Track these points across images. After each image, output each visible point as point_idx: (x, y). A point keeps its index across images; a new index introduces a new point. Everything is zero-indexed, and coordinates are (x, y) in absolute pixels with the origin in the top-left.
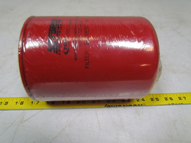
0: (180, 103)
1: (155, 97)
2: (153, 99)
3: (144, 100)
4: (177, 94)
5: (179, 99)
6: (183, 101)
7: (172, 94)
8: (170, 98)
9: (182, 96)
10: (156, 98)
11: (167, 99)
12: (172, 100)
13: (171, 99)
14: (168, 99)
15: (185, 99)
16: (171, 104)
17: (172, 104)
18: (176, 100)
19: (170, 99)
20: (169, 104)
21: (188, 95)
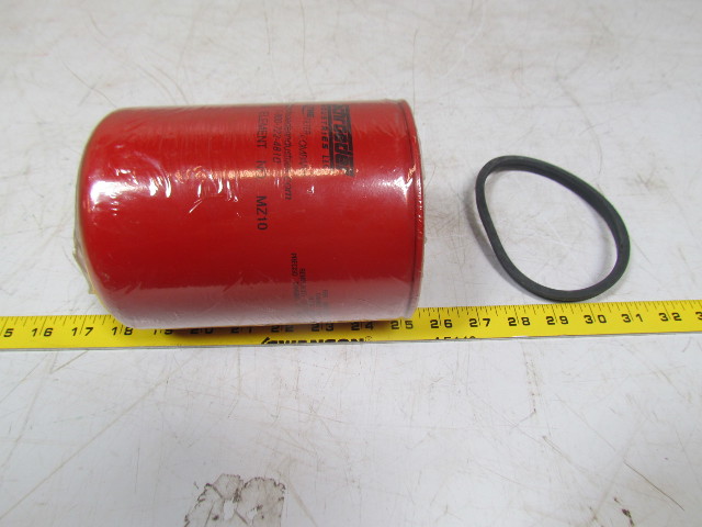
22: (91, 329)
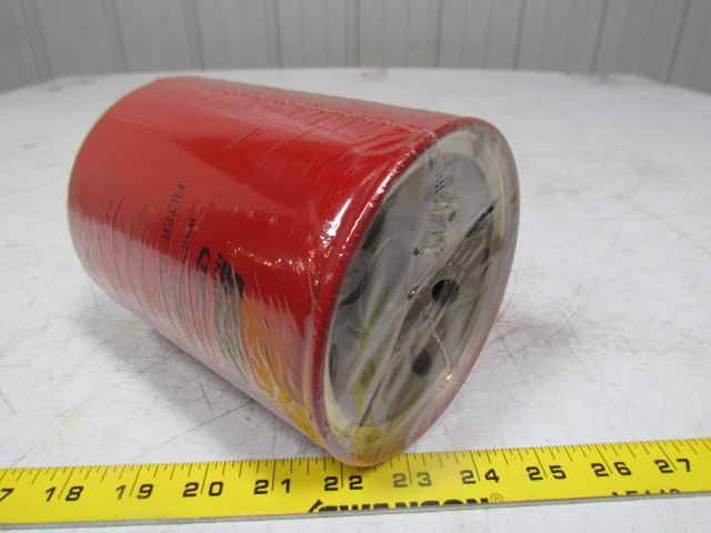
0: (667, 490)
1: (547, 461)
2: (538, 473)
3: (496, 479)
4: (647, 446)
5: (661, 468)
6: (678, 479)
7: (624, 447)
8: (616, 464)
9: (672, 456)
10: (551, 468)
11: (603, 469)
12: (629, 473)
13: (622, 469)
14: (607, 471)
15: (688, 469)
16: (621, 492)
17: (628, 493)
18: (645, 475)
19: (619, 469)
20: (615, 494)
21: (700, 447)
22: (10, 491)
